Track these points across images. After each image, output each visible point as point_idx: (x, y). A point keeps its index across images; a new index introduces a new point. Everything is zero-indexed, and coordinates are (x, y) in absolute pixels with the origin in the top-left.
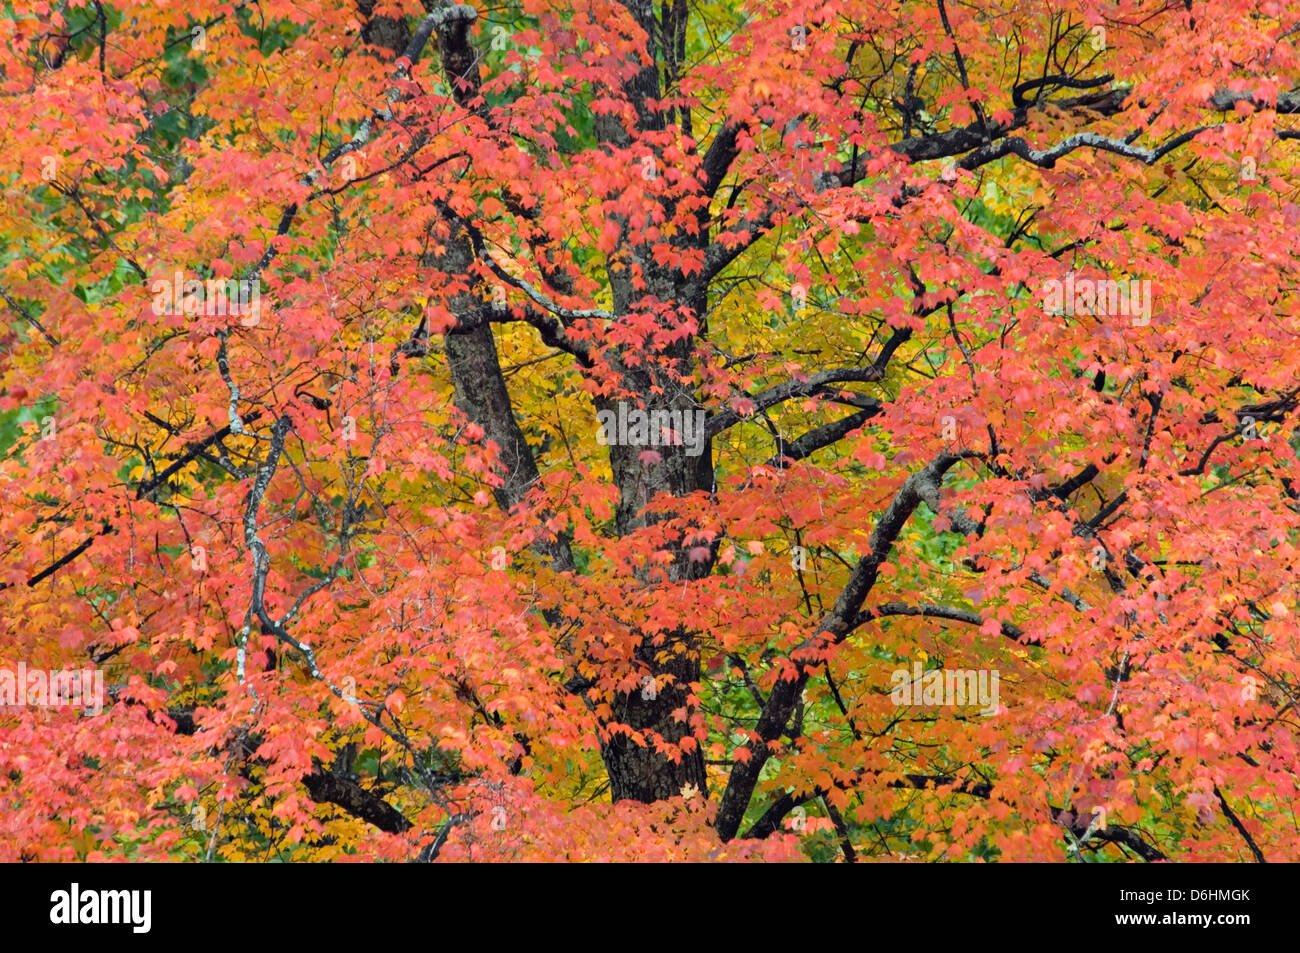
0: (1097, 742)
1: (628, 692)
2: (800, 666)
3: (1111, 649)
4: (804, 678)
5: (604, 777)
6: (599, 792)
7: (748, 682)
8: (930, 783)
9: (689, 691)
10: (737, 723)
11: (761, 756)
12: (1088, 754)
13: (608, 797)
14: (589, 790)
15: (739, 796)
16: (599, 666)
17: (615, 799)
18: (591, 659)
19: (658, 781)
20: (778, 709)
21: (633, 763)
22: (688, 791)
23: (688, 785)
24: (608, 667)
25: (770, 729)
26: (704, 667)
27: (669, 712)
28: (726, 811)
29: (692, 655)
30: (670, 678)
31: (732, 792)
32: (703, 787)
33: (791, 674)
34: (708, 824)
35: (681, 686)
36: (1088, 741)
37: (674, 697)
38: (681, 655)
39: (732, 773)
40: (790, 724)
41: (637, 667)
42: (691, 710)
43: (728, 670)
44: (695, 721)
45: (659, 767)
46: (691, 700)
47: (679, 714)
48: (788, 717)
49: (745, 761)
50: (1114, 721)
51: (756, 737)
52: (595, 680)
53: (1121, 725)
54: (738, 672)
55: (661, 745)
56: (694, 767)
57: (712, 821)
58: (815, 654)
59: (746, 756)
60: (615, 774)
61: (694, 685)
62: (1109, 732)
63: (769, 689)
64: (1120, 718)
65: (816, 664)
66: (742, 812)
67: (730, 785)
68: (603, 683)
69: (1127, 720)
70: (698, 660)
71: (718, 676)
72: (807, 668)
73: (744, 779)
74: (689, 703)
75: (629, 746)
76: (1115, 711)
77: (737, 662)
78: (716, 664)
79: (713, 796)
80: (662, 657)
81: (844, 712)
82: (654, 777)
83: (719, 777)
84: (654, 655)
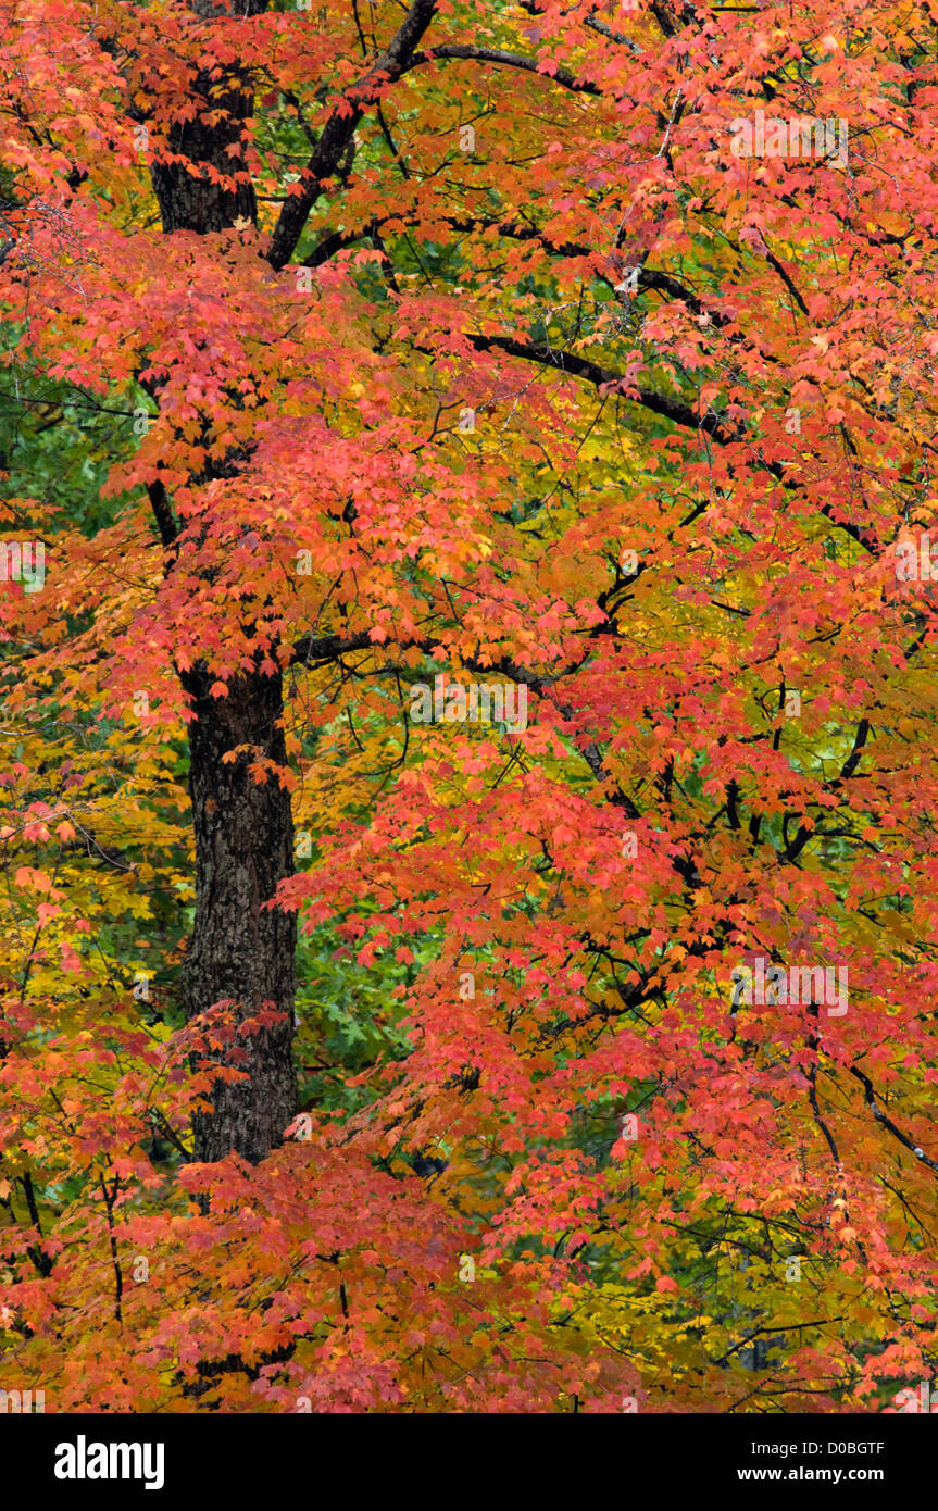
0: (647, 182)
1: (182, 122)
2: (354, 105)
3: (665, 91)
4: (359, 114)
5: (155, 208)
6: (150, 221)
7: (301, 120)
8: (478, 226)
9: (243, 126)
10: (288, 161)
11: (313, 192)
12: (639, 193)
13: (159, 227)
14: (140, 220)
15: (289, 233)
16: (153, 97)
17: (166, 231)
18: (148, 91)
19: (209, 216)
20: (330, 148)
21: (185, 197)
22: (240, 223)
23: (241, 218)
24: (162, 99)
25: (321, 167)
26: (258, 103)
27: (222, 148)
28: (275, 249)
29: (247, 92)
30: (224, 113)
31: (282, 229)
32: (255, 221)
33: (345, 110)
34: (260, 255)
35: (236, 122)
36: (640, 181)
37: (226, 133)
38: (236, 91)
39: (283, 211)
40: (342, 163)
41: (192, 98)
42: (244, 145)
43: (282, 108)
44: (248, 157)
45: (210, 202)
46: (244, 135)
47: (233, 149)
48: (340, 154)
49: (298, 194)
50: (664, 161)
51: (309, 174)
52: (150, 111)
53: (670, 167)
54: (292, 110)
55: (215, 176)
56: (246, 202)
57: (265, 253)
58: (369, 92)
59: (299, 191)
60: (166, 208)
61: (247, 121)
62: (659, 172)
63: (321, 129)
64: (670, 160)
65: (370, 103)
66: (291, 250)
67: (280, 223)
68: (158, 115)
69: (677, 162)
70: (252, 96)
71: (271, 114)
72: (361, 106)
73: (295, 214)
74: (243, 137)
75: (181, 180)
76: (666, 154)
77: (291, 99)
78: (270, 101)
79: (266, 228)
80: (216, 91)
81: (395, 153)
82: (205, 213)
83: (271, 213)
84: (208, 89)
